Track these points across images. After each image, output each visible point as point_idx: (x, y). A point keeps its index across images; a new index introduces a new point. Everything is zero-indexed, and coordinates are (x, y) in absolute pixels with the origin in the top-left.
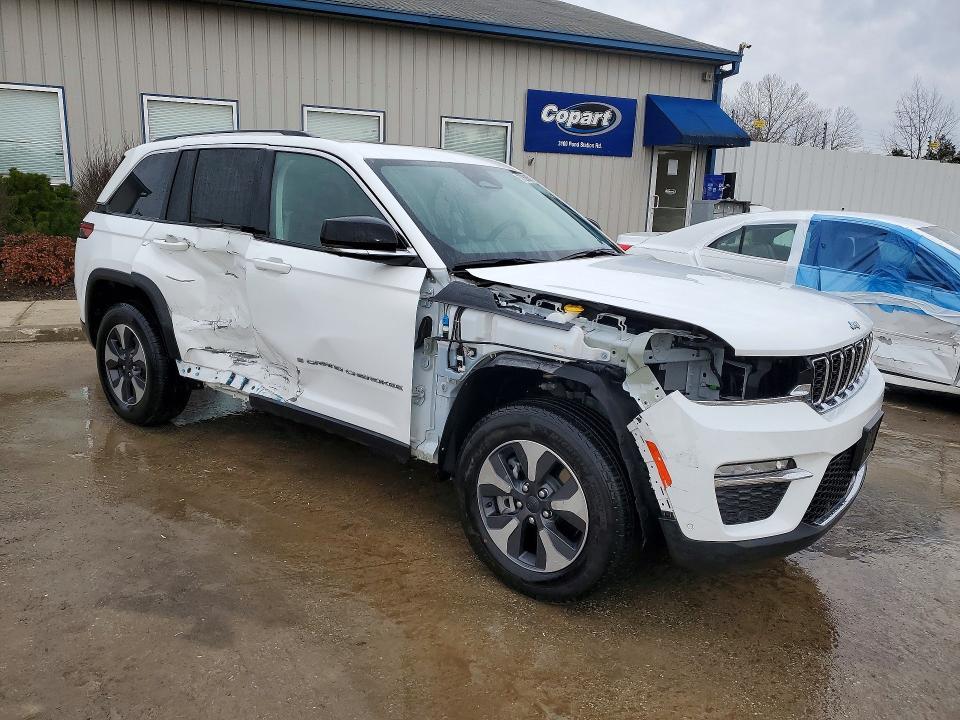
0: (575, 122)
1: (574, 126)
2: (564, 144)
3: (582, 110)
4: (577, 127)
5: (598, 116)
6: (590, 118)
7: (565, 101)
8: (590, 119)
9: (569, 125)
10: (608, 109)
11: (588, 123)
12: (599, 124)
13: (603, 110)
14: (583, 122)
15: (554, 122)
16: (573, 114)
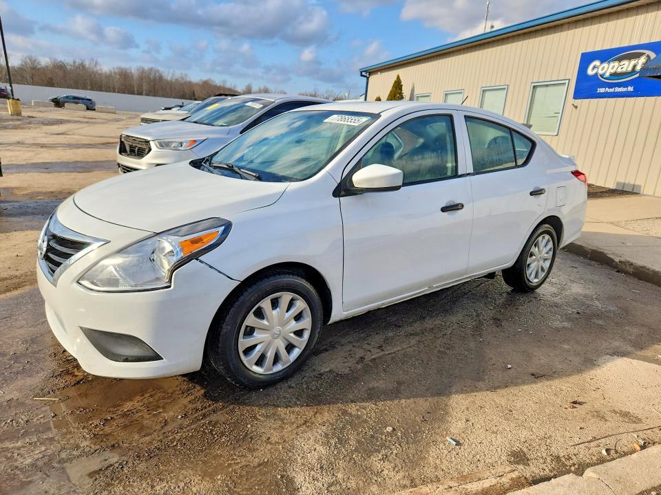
0: (613, 71)
1: (611, 75)
2: (602, 90)
3: (620, 60)
4: (614, 75)
5: (633, 62)
6: (625, 67)
7: (606, 56)
8: (627, 66)
9: (607, 75)
10: (643, 54)
11: (624, 70)
12: (634, 71)
13: (638, 56)
14: (619, 70)
15: (596, 74)
16: (612, 64)
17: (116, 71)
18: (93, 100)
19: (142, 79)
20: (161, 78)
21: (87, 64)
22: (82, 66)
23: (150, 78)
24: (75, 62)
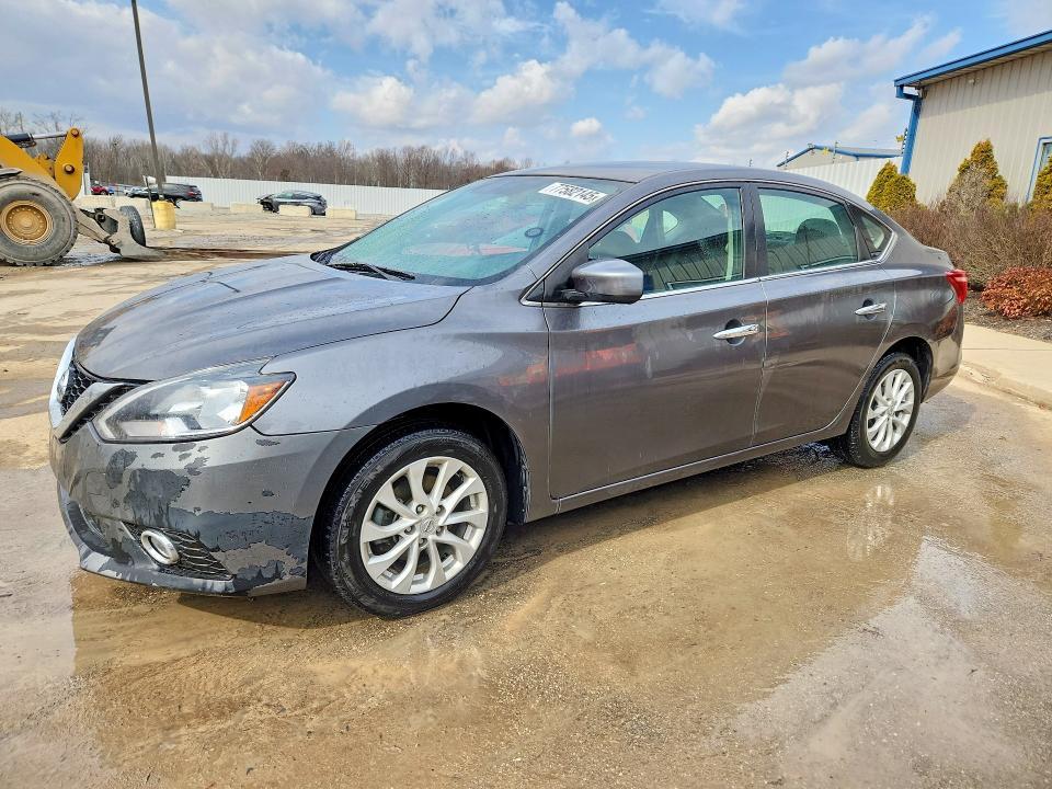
17: (375, 155)
18: (324, 197)
19: (409, 166)
20: (436, 162)
21: (336, 147)
22: (330, 151)
23: (419, 163)
24: (320, 146)
